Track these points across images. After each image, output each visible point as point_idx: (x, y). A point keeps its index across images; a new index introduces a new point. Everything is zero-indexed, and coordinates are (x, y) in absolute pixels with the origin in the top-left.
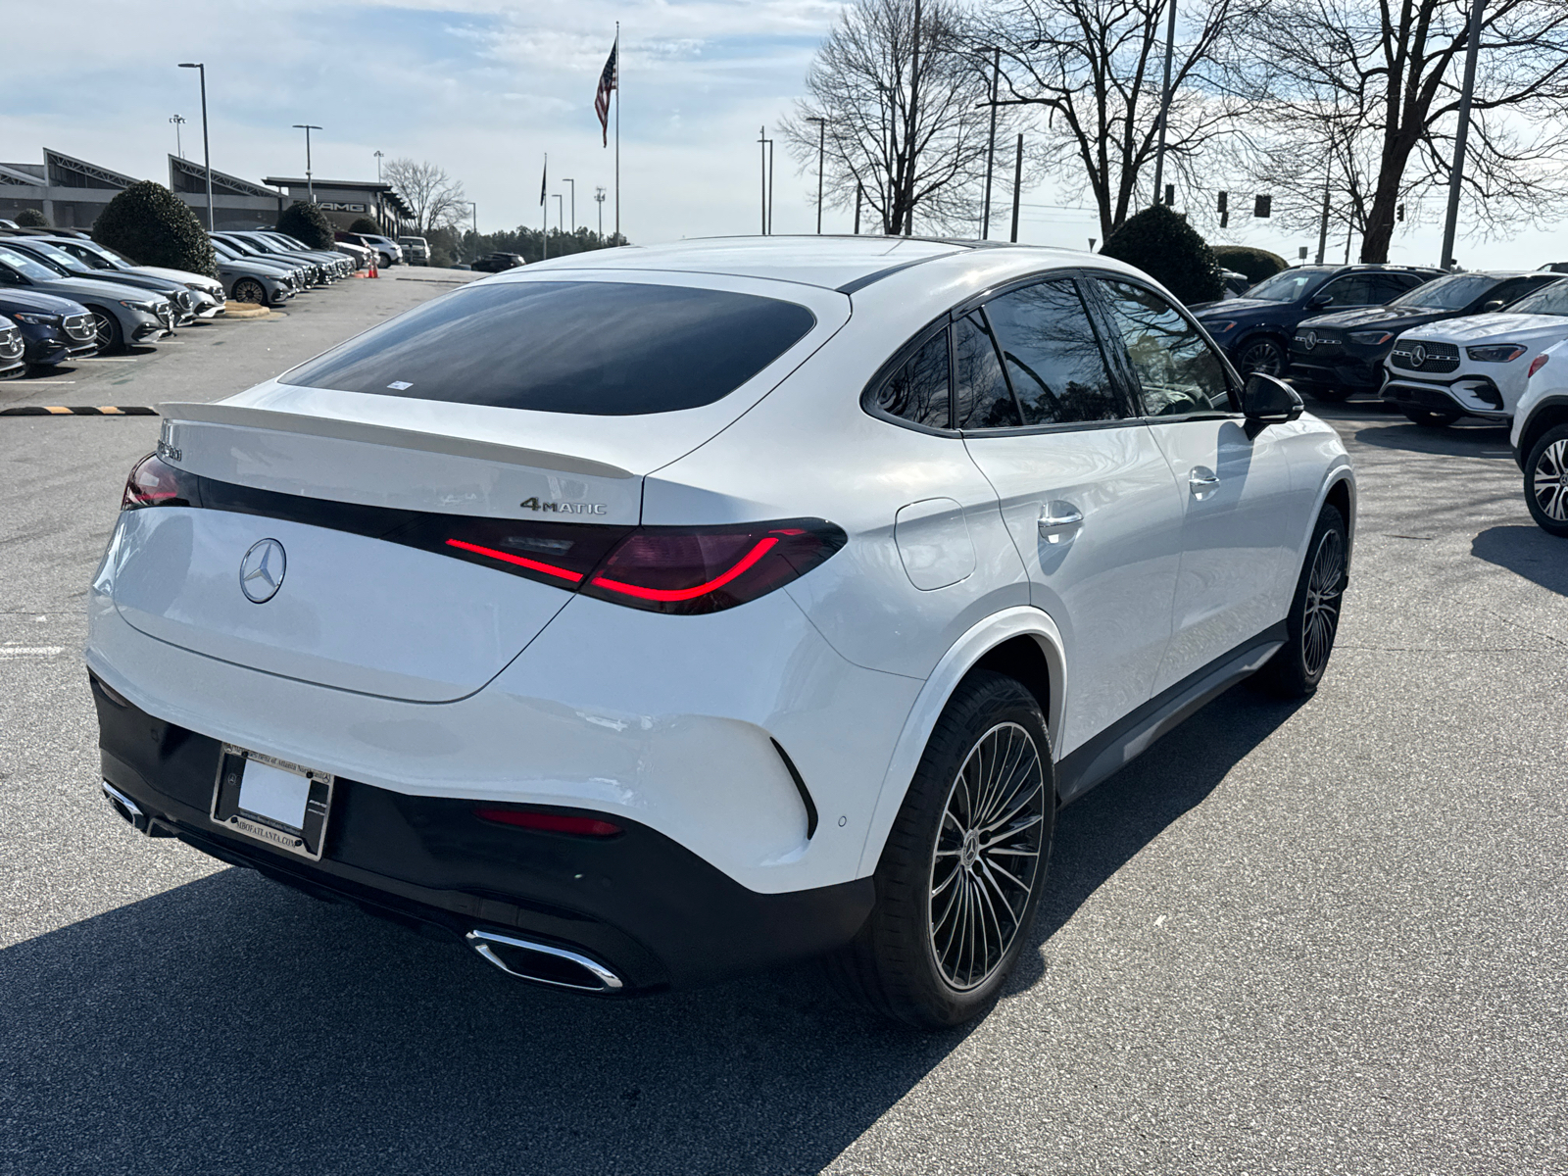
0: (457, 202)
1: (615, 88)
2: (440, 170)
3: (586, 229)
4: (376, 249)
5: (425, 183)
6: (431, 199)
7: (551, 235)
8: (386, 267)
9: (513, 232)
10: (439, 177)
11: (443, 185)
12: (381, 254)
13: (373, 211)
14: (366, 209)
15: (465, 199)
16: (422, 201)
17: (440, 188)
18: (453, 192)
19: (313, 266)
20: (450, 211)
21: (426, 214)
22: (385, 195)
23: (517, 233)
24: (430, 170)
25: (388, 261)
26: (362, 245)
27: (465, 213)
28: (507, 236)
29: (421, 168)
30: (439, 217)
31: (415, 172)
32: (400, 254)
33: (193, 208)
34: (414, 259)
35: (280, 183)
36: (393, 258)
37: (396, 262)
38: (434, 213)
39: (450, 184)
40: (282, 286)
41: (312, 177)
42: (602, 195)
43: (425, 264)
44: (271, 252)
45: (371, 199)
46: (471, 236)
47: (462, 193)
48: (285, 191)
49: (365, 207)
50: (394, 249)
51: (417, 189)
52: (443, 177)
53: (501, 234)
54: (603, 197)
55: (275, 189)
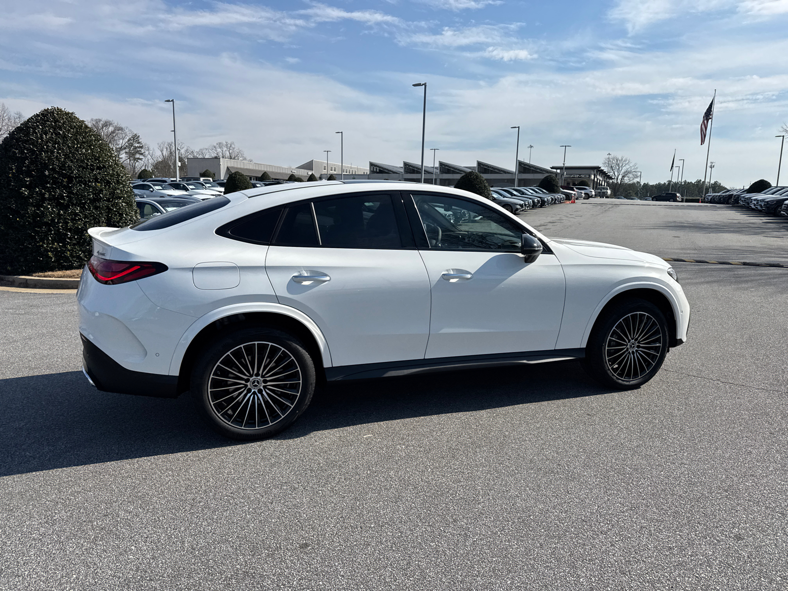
0: (634, 172)
1: (711, 118)
2: (628, 159)
3: (701, 180)
4: (583, 192)
5: (621, 165)
6: (623, 171)
7: (683, 184)
8: (588, 199)
9: (665, 183)
10: (627, 162)
11: (629, 165)
12: (585, 194)
13: (593, 177)
14: (590, 176)
15: (638, 170)
16: (619, 171)
17: (628, 166)
18: (633, 168)
19: (539, 199)
20: (630, 175)
21: (620, 177)
22: (599, 171)
23: (667, 183)
24: (624, 159)
25: (588, 196)
26: (574, 190)
27: (637, 176)
28: (662, 184)
29: (620, 159)
30: (625, 178)
31: (617, 160)
32: (593, 193)
33: (486, 179)
34: (603, 195)
35: (557, 168)
36: (590, 195)
37: (591, 197)
38: (623, 177)
39: (631, 165)
40: (518, 207)
41: (565, 165)
42: (713, 165)
43: (607, 197)
44: (526, 194)
45: (592, 172)
46: (646, 185)
47: (637, 168)
48: (559, 171)
49: (589, 175)
50: (591, 192)
51: (617, 168)
52: (629, 161)
53: (659, 184)
54: (714, 166)
55: (555, 170)
